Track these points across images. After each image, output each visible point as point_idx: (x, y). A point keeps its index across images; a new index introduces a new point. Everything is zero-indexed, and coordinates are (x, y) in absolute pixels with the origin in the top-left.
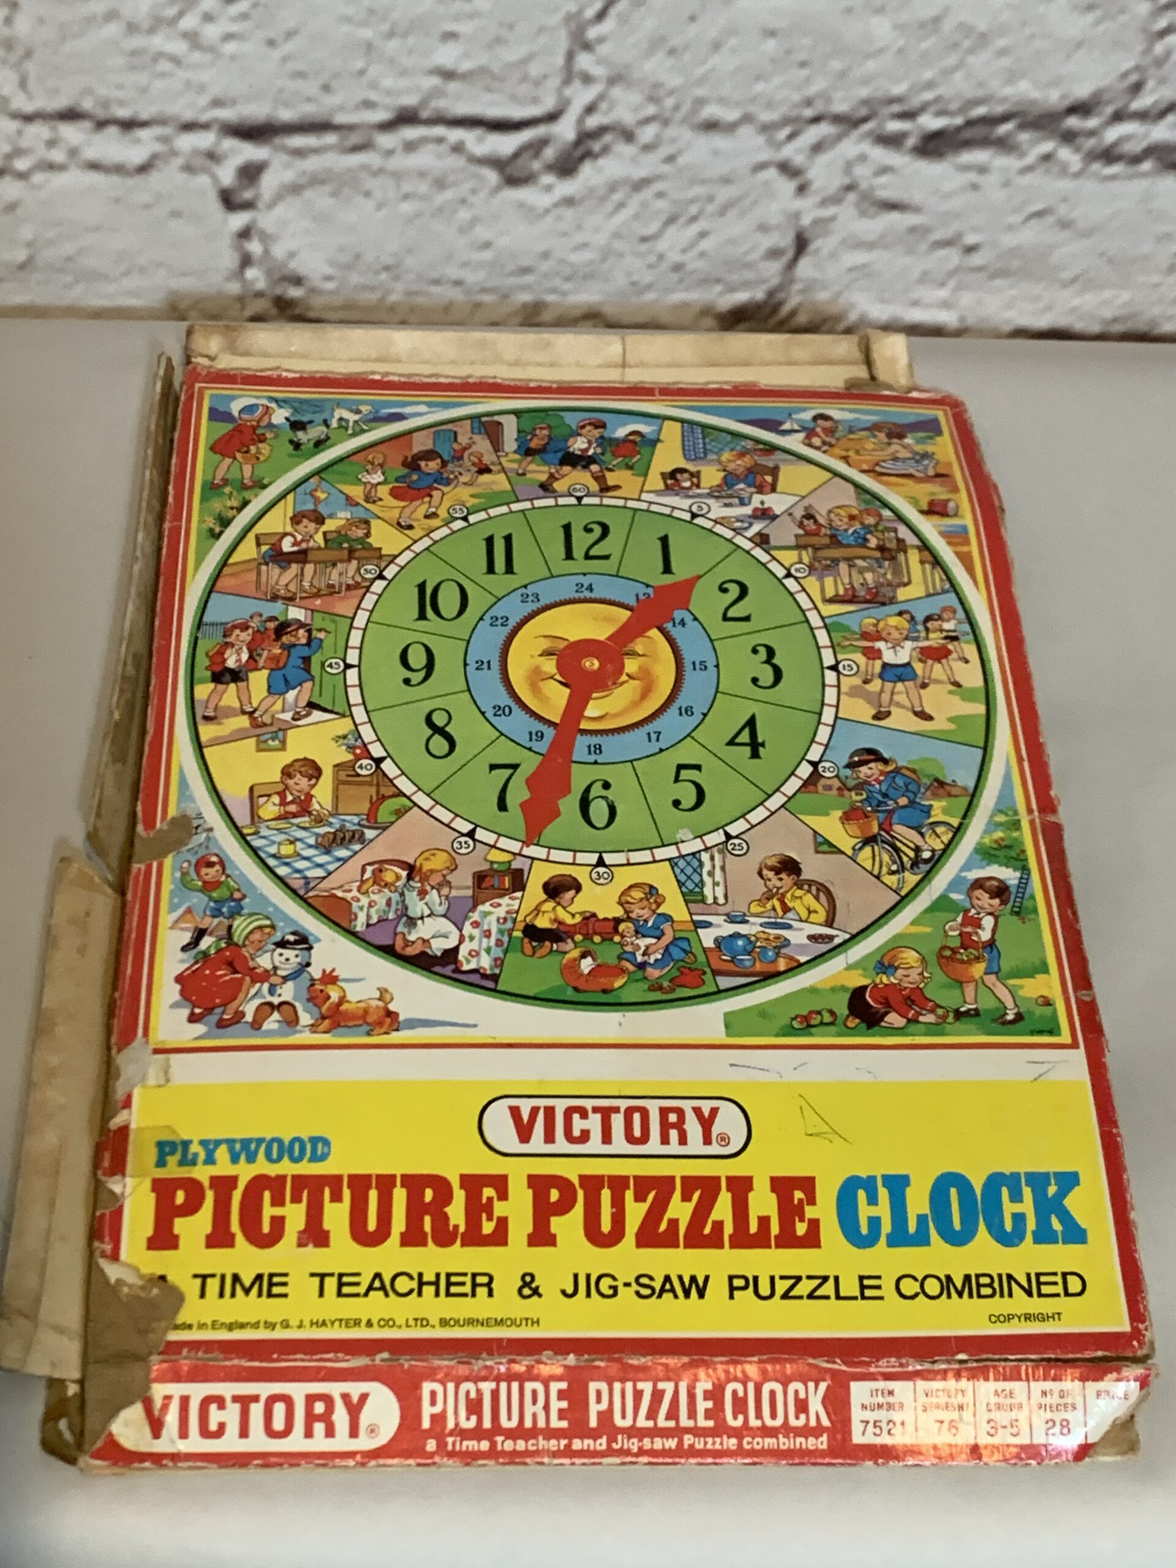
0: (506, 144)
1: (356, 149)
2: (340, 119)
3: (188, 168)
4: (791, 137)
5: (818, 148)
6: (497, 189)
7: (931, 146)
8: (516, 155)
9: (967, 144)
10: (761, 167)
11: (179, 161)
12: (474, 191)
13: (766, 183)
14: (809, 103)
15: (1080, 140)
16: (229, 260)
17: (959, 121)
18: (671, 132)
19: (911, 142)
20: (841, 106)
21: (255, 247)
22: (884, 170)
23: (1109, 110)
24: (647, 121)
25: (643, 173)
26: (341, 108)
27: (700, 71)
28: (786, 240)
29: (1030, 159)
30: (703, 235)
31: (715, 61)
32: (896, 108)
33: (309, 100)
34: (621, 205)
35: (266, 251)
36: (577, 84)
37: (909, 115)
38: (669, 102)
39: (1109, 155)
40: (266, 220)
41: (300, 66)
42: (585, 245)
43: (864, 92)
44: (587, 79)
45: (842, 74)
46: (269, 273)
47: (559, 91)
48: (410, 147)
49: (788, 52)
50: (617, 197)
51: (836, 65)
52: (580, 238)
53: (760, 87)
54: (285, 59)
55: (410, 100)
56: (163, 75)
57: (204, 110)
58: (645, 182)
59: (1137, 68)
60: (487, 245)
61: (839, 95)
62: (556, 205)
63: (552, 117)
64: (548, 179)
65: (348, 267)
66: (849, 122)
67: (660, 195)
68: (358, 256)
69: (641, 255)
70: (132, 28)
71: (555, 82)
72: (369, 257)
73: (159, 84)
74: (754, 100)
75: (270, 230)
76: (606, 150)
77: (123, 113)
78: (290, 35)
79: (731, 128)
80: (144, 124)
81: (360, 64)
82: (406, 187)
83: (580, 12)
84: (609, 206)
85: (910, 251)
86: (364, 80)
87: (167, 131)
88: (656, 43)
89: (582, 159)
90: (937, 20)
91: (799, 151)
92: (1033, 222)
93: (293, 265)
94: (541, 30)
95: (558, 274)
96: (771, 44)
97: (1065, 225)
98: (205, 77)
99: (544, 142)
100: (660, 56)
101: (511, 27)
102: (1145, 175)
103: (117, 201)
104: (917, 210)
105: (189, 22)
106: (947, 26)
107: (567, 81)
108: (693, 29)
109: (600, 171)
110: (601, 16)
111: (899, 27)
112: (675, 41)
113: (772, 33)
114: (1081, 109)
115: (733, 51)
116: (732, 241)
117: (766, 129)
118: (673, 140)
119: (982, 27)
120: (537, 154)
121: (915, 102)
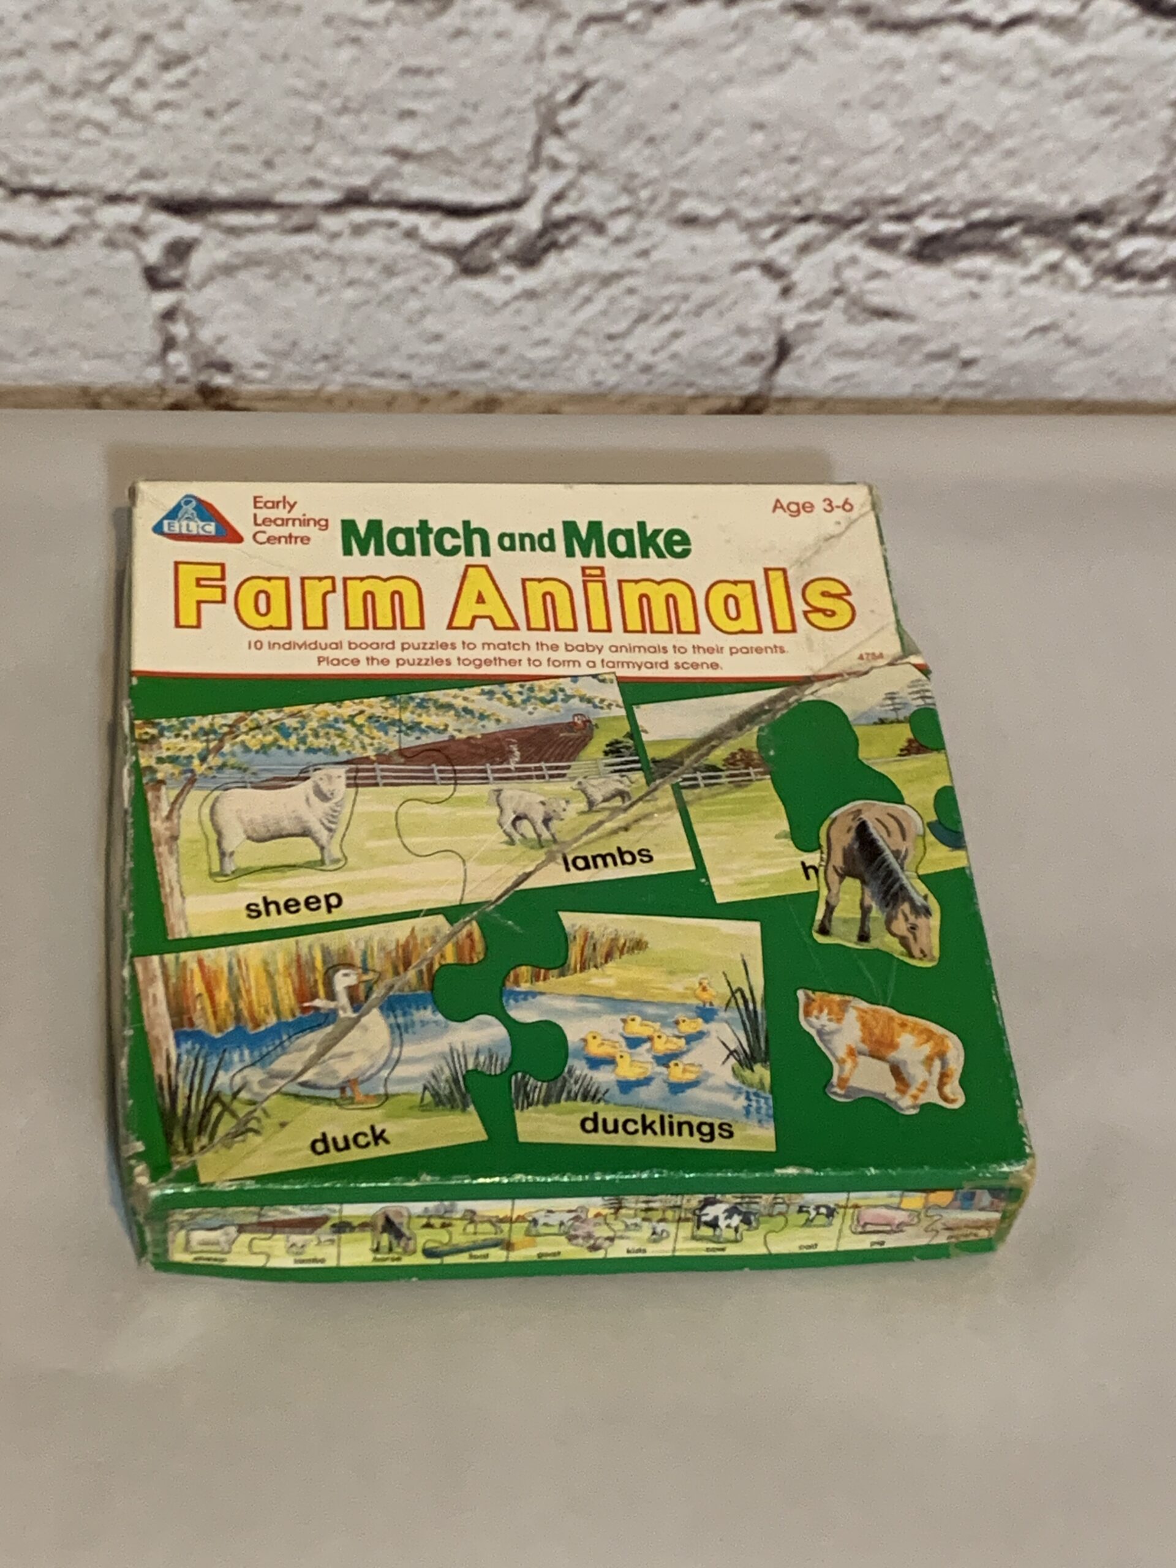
0: (463, 231)
1: (299, 230)
2: (281, 197)
3: (110, 243)
4: (777, 236)
5: (805, 248)
6: (451, 279)
7: (927, 252)
8: (474, 243)
9: (967, 249)
10: (744, 266)
11: (99, 236)
12: (426, 280)
13: (748, 284)
14: (797, 201)
15: (1090, 251)
16: (151, 343)
17: (959, 224)
18: (644, 225)
19: (907, 245)
20: (830, 207)
21: (180, 330)
22: (877, 274)
23: (1123, 221)
24: (620, 212)
25: (614, 267)
26: (284, 186)
27: (681, 162)
28: (769, 345)
29: (1034, 268)
30: (676, 335)
31: (695, 152)
32: (892, 210)
33: (249, 176)
34: (588, 300)
35: (192, 336)
36: (544, 171)
37: (904, 217)
38: (644, 194)
39: (1121, 271)
40: (194, 301)
41: (240, 139)
42: (545, 342)
43: (858, 192)
44: (556, 165)
45: (835, 172)
46: (194, 357)
47: (525, 177)
48: (358, 230)
49: (777, 147)
50: (584, 291)
51: (828, 162)
52: (538, 333)
53: (744, 182)
54: (224, 132)
55: (360, 181)
56: (88, 143)
57: (130, 182)
58: (617, 276)
59: (1156, 179)
60: (437, 337)
61: (829, 194)
62: (516, 298)
63: (516, 204)
64: (509, 270)
65: (285, 355)
66: (839, 223)
67: (631, 291)
68: (294, 344)
69: (607, 354)
70: (56, 91)
71: (519, 168)
72: (307, 345)
73: (83, 152)
74: (739, 195)
75: (198, 313)
76: (573, 241)
77: (39, 181)
78: (231, 106)
79: (712, 223)
80: (63, 194)
81: (307, 140)
82: (353, 272)
83: (551, 95)
84: (574, 301)
85: (900, 363)
86: (311, 157)
87: (90, 202)
88: (631, 132)
89: (546, 250)
90: (939, 118)
91: (785, 251)
92: (1035, 337)
93: (221, 351)
94: (509, 111)
95: (514, 371)
96: (759, 138)
97: (1070, 342)
98: (131, 146)
99: (505, 231)
100: (637, 144)
101: (475, 107)
102: (1160, 293)
103: (29, 275)
104: (910, 318)
105: (119, 88)
106: (951, 126)
107: (533, 168)
108: (676, 118)
109: (565, 263)
110: (574, 99)
111: (900, 125)
112: (654, 130)
113: (759, 126)
114: (1093, 217)
115: (718, 142)
116: (708, 343)
117: (749, 226)
118: (648, 234)
119: (988, 128)
120: (497, 244)
121: (914, 203)
